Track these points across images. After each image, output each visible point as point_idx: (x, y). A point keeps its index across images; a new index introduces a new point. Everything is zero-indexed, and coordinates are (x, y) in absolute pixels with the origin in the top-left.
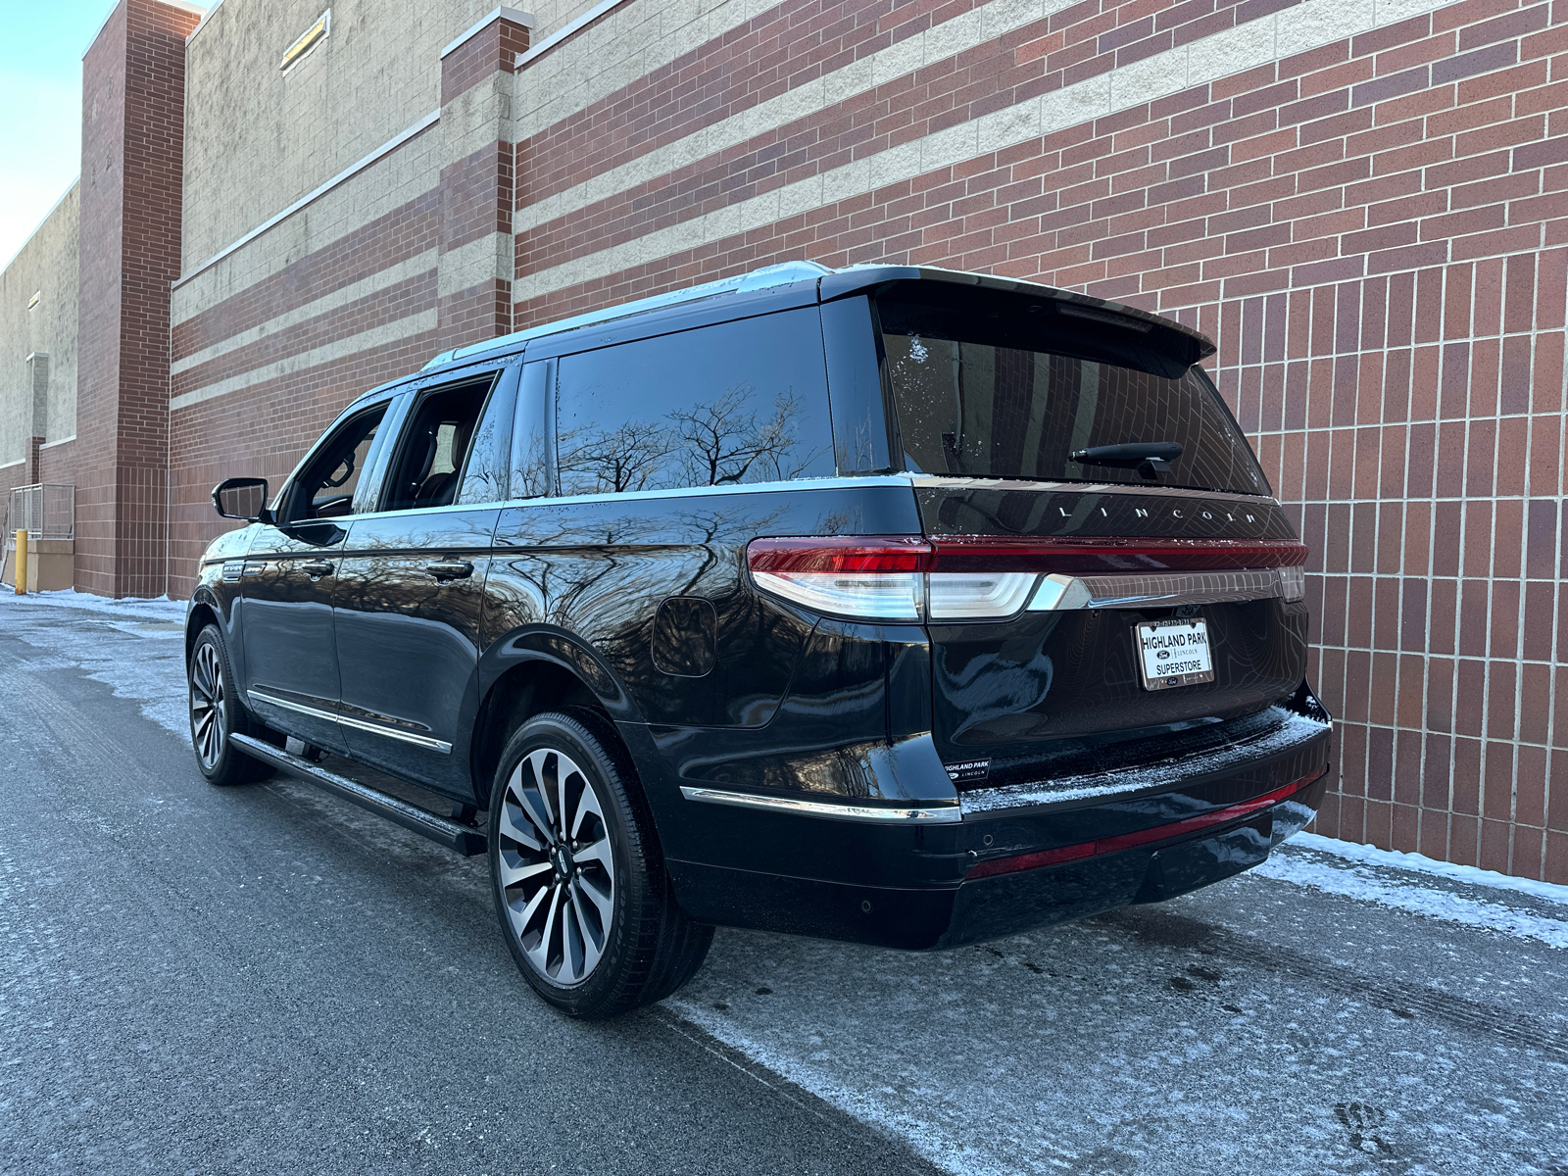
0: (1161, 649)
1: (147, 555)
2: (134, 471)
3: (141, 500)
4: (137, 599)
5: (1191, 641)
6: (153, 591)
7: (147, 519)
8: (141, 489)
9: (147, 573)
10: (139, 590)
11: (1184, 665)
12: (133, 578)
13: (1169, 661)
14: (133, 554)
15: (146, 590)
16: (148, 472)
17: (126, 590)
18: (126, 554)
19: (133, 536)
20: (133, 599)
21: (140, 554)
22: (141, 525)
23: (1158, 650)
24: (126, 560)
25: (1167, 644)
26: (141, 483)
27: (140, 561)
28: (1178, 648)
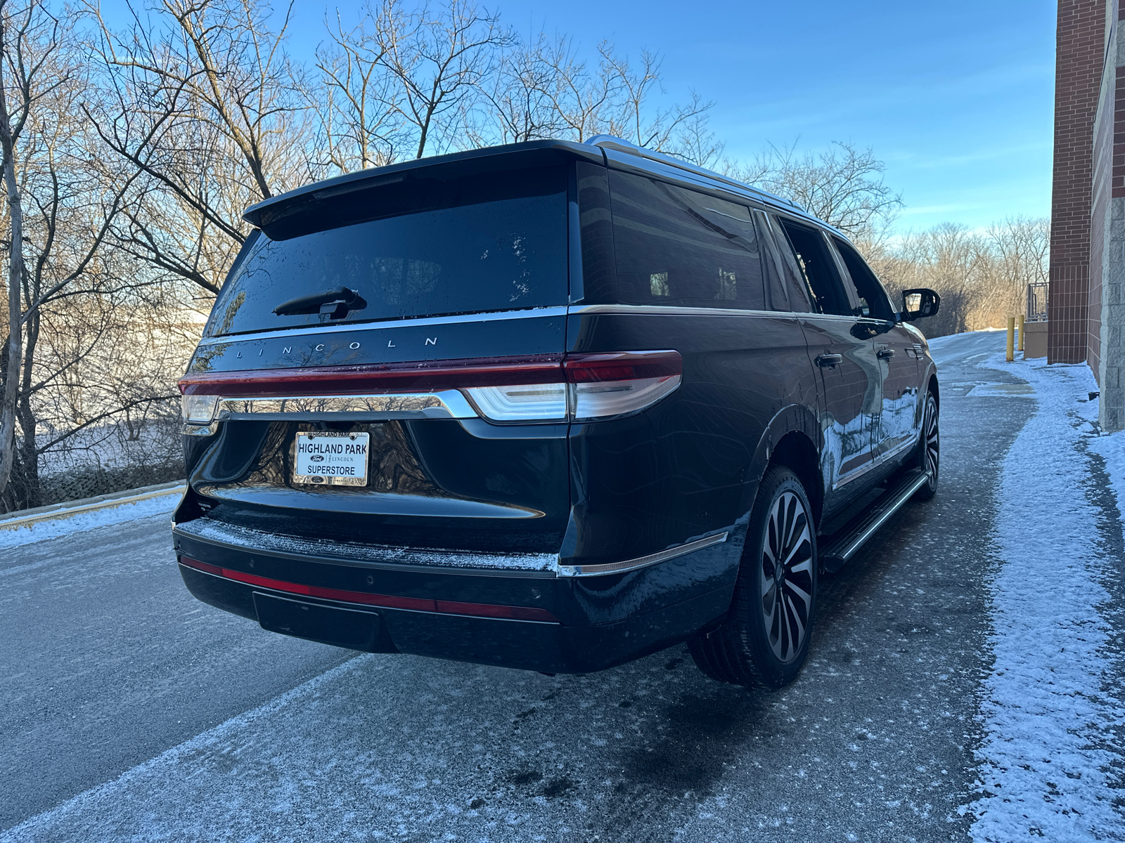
0: (316, 453)
1: (1072, 331)
2: (1062, 269)
3: (1067, 291)
4: (1063, 364)
5: (349, 451)
6: (1076, 358)
7: (1072, 304)
8: (1067, 282)
9: (1071, 345)
10: (1066, 358)
11: (336, 469)
12: (1061, 349)
13: (321, 464)
14: (1061, 331)
15: (1071, 357)
16: (1073, 269)
17: (1055, 357)
18: (1056, 331)
19: (1061, 318)
20: (1060, 364)
21: (1066, 331)
22: (1067, 309)
23: (312, 454)
24: (1056, 336)
25: (323, 450)
26: (1068, 277)
27: (1066, 336)
28: (334, 455)
